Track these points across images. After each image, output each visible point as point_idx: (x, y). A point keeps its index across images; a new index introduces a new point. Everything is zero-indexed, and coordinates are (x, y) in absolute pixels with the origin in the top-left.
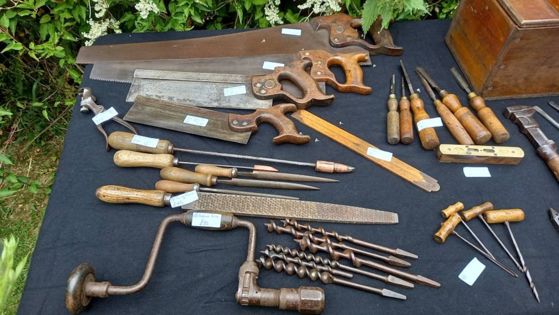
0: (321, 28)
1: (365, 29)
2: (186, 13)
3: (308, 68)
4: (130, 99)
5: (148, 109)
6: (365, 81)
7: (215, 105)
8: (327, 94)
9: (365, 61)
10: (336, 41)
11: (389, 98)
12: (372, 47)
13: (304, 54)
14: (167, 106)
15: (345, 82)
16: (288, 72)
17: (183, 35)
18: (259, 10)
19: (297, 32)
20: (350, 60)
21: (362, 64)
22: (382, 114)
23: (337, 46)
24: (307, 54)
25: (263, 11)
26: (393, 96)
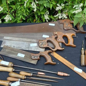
0: (61, 24)
1: (75, 25)
2: (21, 17)
3: (56, 38)
4: (2, 46)
5: (7, 50)
6: (74, 43)
7: (27, 49)
8: (62, 48)
9: (74, 35)
10: (65, 28)
11: (81, 49)
12: (77, 31)
13: (55, 33)
14: (13, 49)
15: (68, 43)
16: (50, 39)
17: (20, 25)
18: (42, 15)
19: (54, 25)
20: (69, 36)
21: (73, 36)
22: (79, 55)
23: (66, 30)
24: (56, 33)
25: (44, 16)
26: (83, 49)
